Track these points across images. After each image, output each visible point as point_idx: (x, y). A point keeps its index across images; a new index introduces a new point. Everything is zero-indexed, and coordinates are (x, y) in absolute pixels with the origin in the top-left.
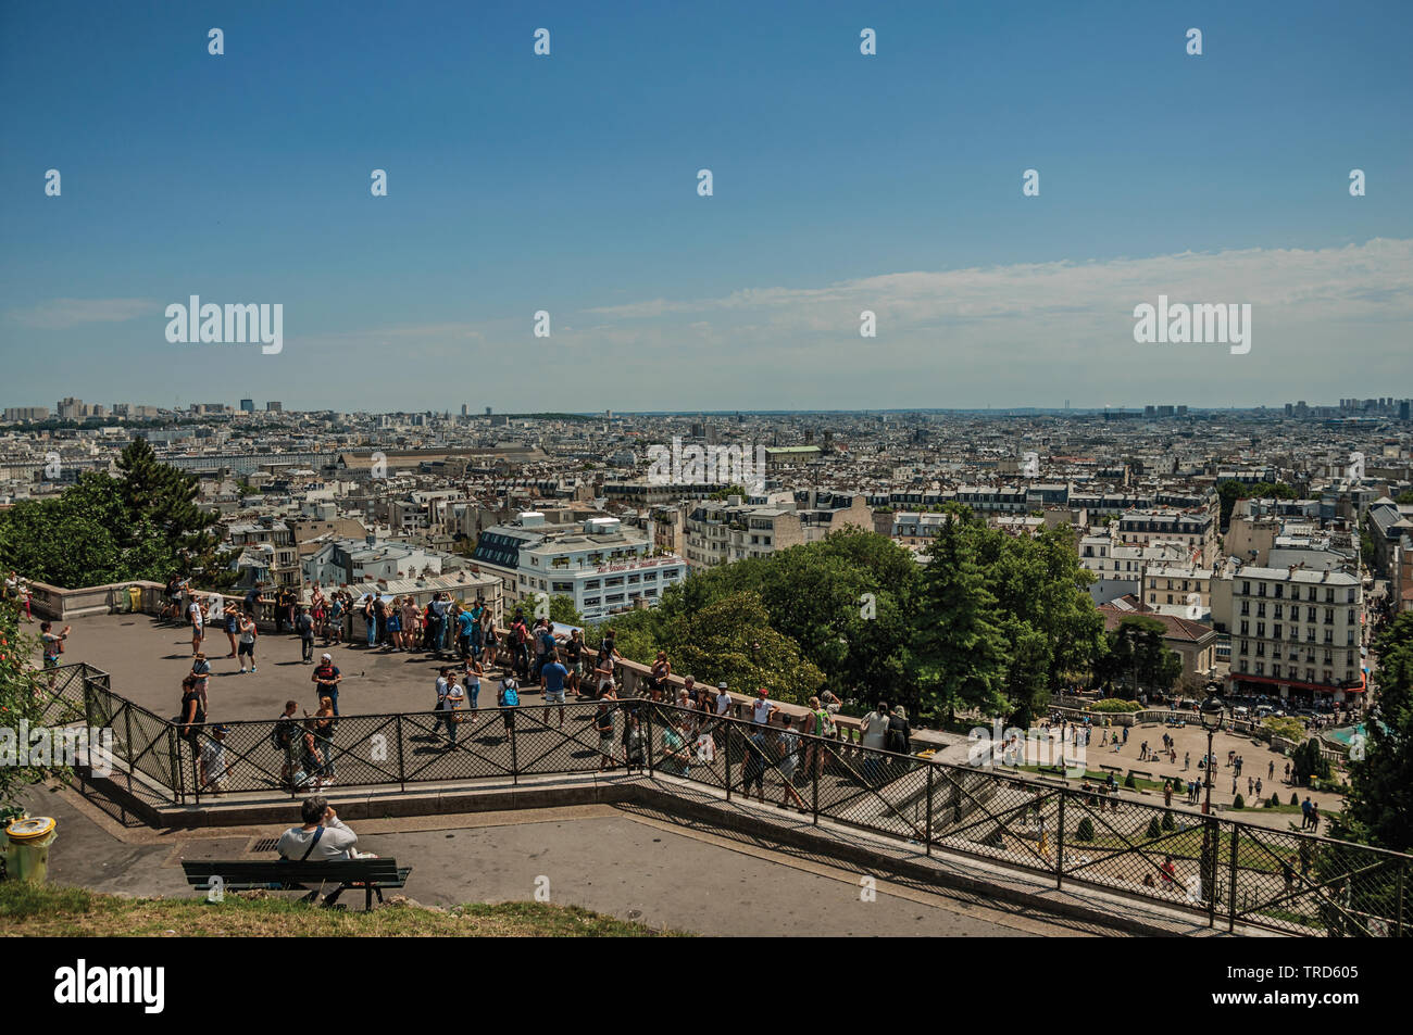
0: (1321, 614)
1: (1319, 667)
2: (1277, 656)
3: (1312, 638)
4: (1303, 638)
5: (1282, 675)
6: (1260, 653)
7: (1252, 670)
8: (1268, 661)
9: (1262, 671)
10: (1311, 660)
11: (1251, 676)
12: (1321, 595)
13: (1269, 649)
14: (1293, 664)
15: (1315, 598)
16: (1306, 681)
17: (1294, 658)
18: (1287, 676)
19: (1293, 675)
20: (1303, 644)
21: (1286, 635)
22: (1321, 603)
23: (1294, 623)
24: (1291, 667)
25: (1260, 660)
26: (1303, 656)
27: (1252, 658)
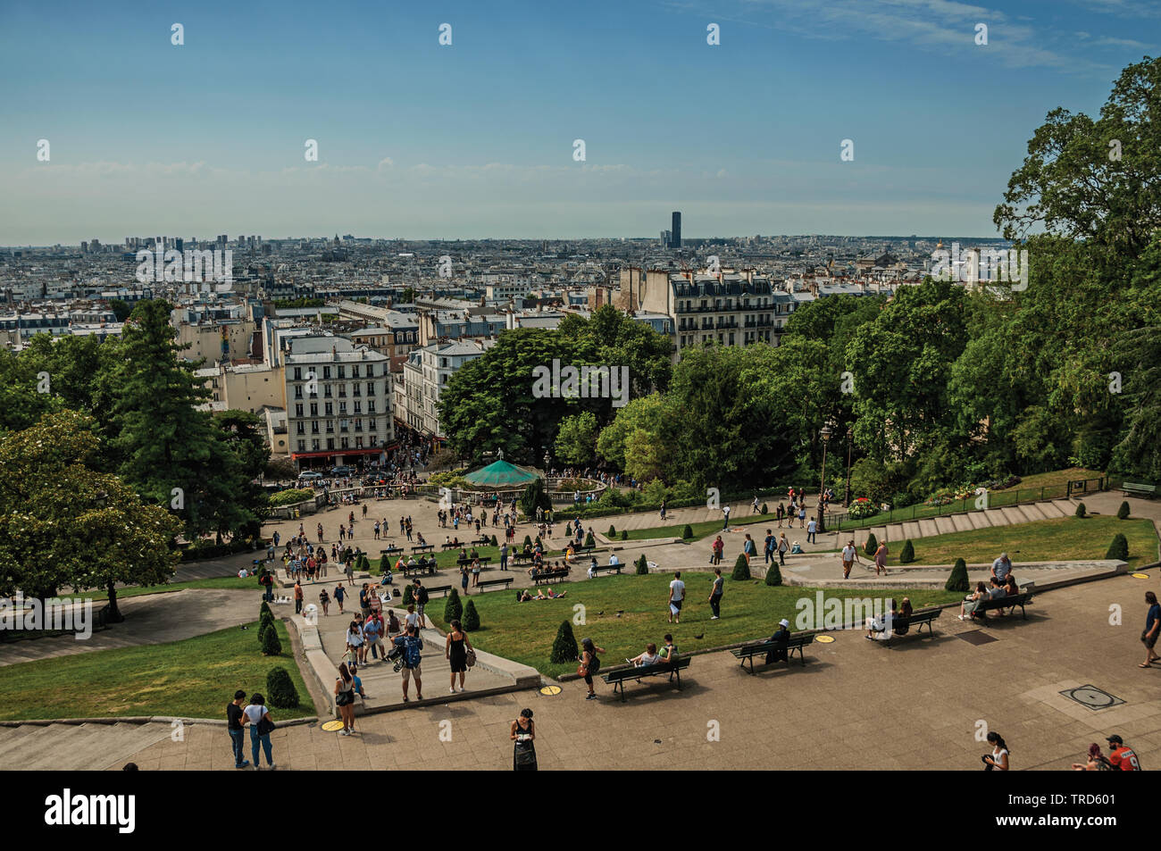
0: (364, 388)
1: (366, 434)
2: (330, 430)
3: (357, 410)
4: (350, 411)
5: (336, 447)
6: (315, 431)
7: (309, 448)
8: (323, 437)
9: (318, 447)
10: (359, 429)
11: (309, 453)
12: (363, 372)
13: (322, 426)
14: (344, 435)
15: (358, 375)
16: (356, 449)
17: (344, 430)
18: (341, 447)
19: (345, 445)
20: (352, 416)
21: (336, 412)
22: (363, 378)
23: (342, 399)
24: (343, 439)
25: (316, 437)
26: (352, 428)
27: (308, 437)
